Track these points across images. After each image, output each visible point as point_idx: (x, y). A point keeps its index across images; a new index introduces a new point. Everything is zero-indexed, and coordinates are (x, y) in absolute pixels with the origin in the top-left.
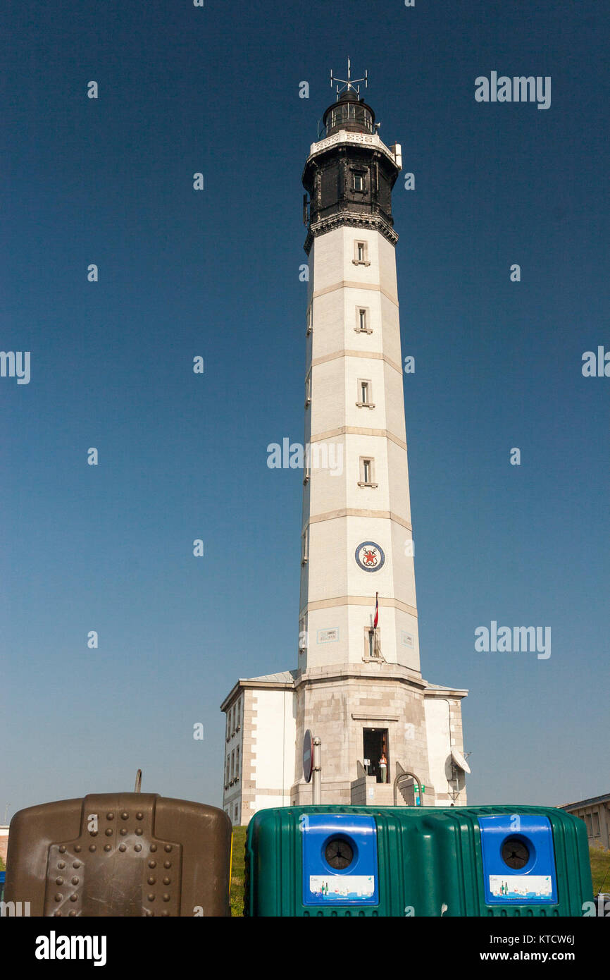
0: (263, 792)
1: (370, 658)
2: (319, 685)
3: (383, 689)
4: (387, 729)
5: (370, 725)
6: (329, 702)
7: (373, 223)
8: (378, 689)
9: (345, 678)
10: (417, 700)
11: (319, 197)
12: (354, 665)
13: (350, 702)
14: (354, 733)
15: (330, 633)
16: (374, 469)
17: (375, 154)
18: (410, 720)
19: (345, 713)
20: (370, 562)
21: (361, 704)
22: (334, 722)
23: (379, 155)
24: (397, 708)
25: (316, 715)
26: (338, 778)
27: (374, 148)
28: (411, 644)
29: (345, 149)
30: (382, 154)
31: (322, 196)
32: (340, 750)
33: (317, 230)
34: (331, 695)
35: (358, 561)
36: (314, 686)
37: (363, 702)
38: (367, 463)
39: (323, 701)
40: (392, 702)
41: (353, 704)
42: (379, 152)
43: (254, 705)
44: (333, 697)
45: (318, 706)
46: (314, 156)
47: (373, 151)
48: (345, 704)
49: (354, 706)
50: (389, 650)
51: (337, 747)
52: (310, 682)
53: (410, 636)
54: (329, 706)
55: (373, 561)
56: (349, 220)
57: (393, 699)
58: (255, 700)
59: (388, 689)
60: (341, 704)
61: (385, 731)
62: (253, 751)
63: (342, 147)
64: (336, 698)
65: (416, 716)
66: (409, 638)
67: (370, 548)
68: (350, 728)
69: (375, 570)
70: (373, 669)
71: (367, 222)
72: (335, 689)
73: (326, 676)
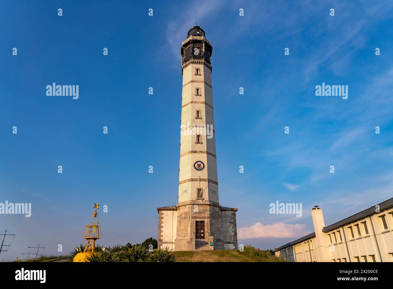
0: (165, 243)
1: (199, 198)
2: (182, 208)
4: (204, 221)
5: (198, 220)
7: (202, 62)
8: (201, 208)
9: (189, 205)
10: (217, 211)
12: (193, 200)
14: (192, 223)
15: (185, 191)
16: (201, 138)
18: (213, 218)
19: (189, 216)
21: (195, 213)
22: (186, 220)
26: (187, 238)
27: (202, 40)
32: (188, 228)
33: (184, 67)
35: (195, 167)
38: (199, 136)
40: (206, 213)
41: (192, 213)
42: (204, 41)
44: (186, 212)
46: (183, 45)
51: (186, 227)
52: (179, 207)
54: (185, 214)
57: (206, 211)
59: (205, 208)
60: (188, 213)
63: (192, 40)
65: (216, 217)
66: (214, 192)
67: (200, 163)
68: (191, 221)
69: (201, 170)
70: (200, 201)
71: (200, 62)
72: (186, 209)
73: (184, 204)
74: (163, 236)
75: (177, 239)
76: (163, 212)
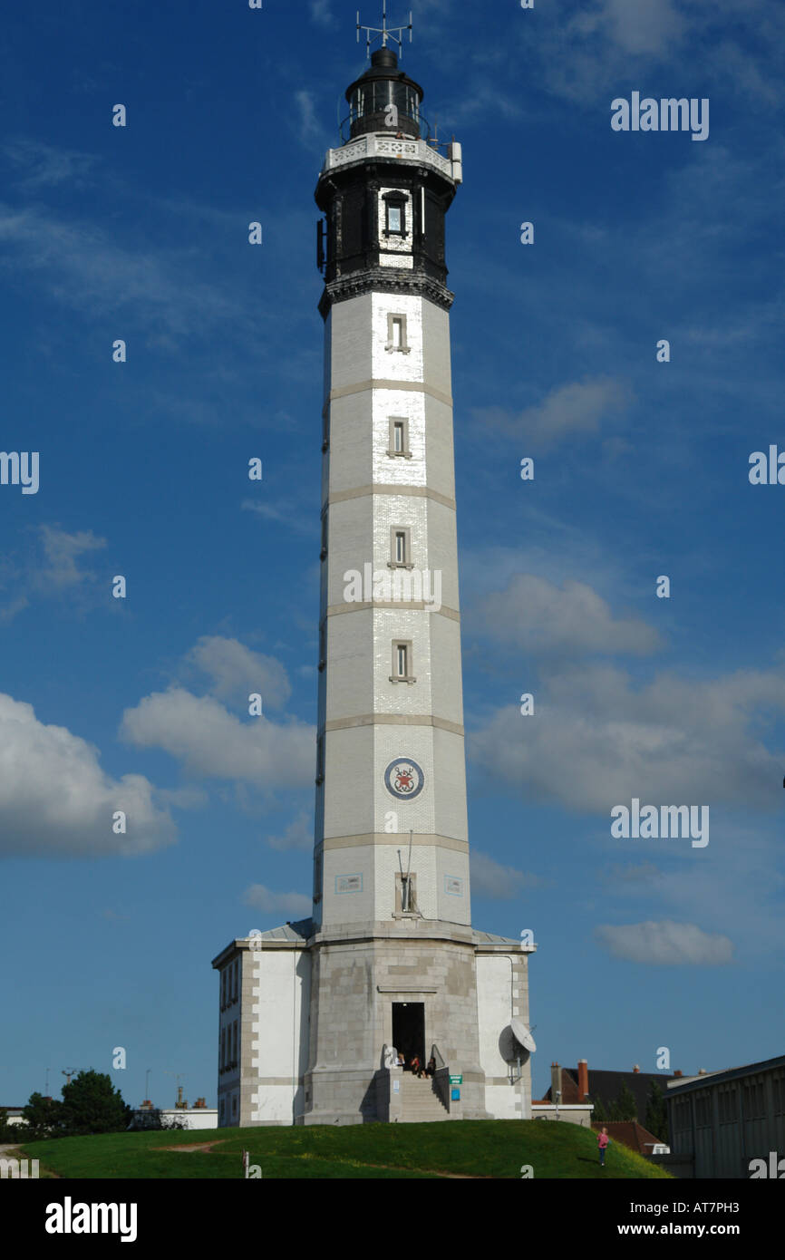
0: (268, 1081)
1: (400, 914)
2: (337, 948)
3: (418, 953)
4: (423, 1004)
5: (401, 999)
6: (351, 970)
7: (416, 285)
8: (411, 954)
9: (370, 940)
10: (464, 963)
11: (339, 238)
12: (383, 923)
13: (376, 970)
14: (381, 1010)
15: (352, 881)
16: (411, 658)
17: (420, 171)
18: (454, 990)
19: (370, 985)
20: (404, 786)
21: (390, 973)
22: (355, 996)
23: (426, 174)
24: (436, 977)
25: (333, 986)
26: (361, 1066)
27: (417, 164)
28: (458, 890)
29: (374, 168)
30: (430, 172)
31: (342, 235)
32: (363, 1031)
33: (335, 292)
34: (352, 961)
35: (389, 786)
36: (332, 948)
37: (392, 970)
38: (402, 647)
39: (343, 969)
40: (429, 970)
41: (380, 973)
42: (424, 169)
43: (255, 971)
44: (354, 964)
45: (337, 974)
46: (330, 173)
47: (418, 168)
48: (369, 974)
49: (381, 976)
50: (428, 903)
51: (359, 1027)
52: (326, 944)
53: (456, 880)
54: (350, 974)
55: (408, 785)
56: (379, 282)
57: (431, 965)
58: (257, 965)
60: (365, 973)
61: (420, 1006)
62: (254, 1031)
63: (371, 165)
64: (358, 965)
65: (463, 983)
66: (456, 884)
67: (404, 767)
68: (376, 1004)
69: (412, 796)
70: (407, 927)
71: (407, 284)
72: (356, 954)
73: (346, 938)
74: (260, 1053)
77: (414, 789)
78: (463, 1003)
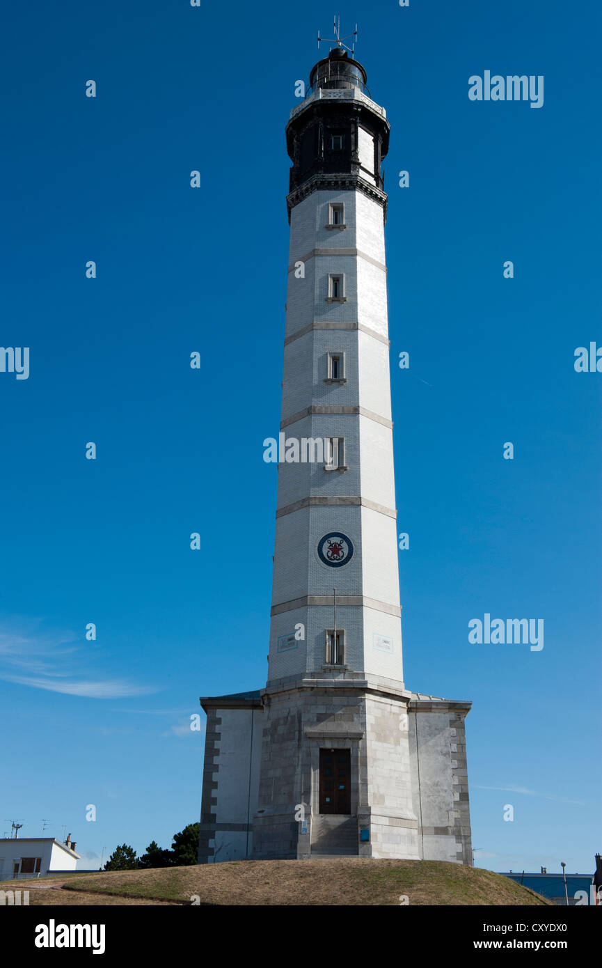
0: (222, 827)
1: (331, 666)
4: (349, 749)
5: (328, 745)
6: (286, 719)
9: (301, 690)
10: (394, 714)
12: (312, 674)
13: (305, 719)
14: (308, 755)
15: (290, 640)
16: (343, 452)
18: (381, 738)
19: (299, 732)
20: (335, 555)
22: (288, 743)
25: (272, 735)
28: (388, 648)
34: (287, 711)
35: (321, 555)
36: (273, 701)
37: (320, 717)
39: (280, 719)
40: (356, 719)
41: (309, 720)
44: (289, 714)
45: (276, 723)
48: (300, 722)
52: (268, 697)
53: (386, 639)
54: (285, 723)
55: (338, 555)
57: (357, 713)
60: (296, 721)
61: (348, 752)
66: (386, 642)
67: (335, 540)
68: (304, 749)
69: (342, 564)
71: (344, 183)
74: (218, 801)
75: (260, 815)
76: (220, 713)
77: (345, 556)
78: (393, 751)
